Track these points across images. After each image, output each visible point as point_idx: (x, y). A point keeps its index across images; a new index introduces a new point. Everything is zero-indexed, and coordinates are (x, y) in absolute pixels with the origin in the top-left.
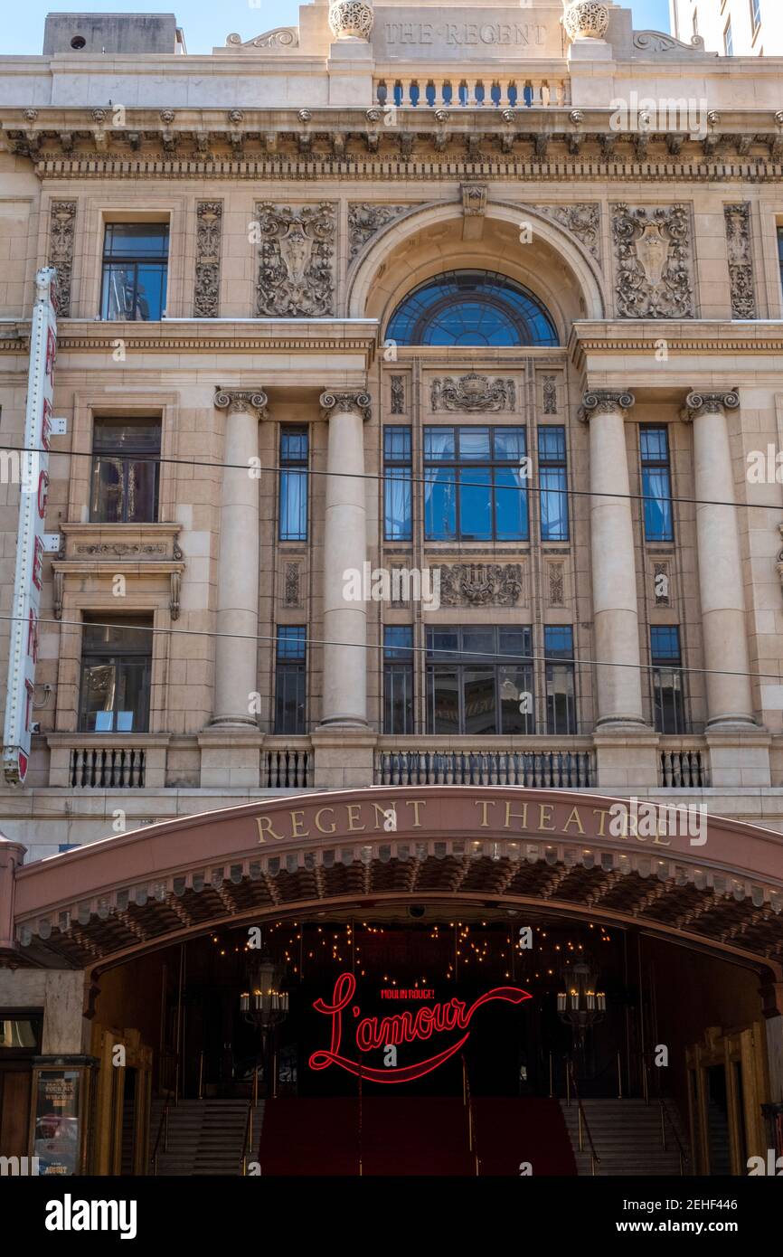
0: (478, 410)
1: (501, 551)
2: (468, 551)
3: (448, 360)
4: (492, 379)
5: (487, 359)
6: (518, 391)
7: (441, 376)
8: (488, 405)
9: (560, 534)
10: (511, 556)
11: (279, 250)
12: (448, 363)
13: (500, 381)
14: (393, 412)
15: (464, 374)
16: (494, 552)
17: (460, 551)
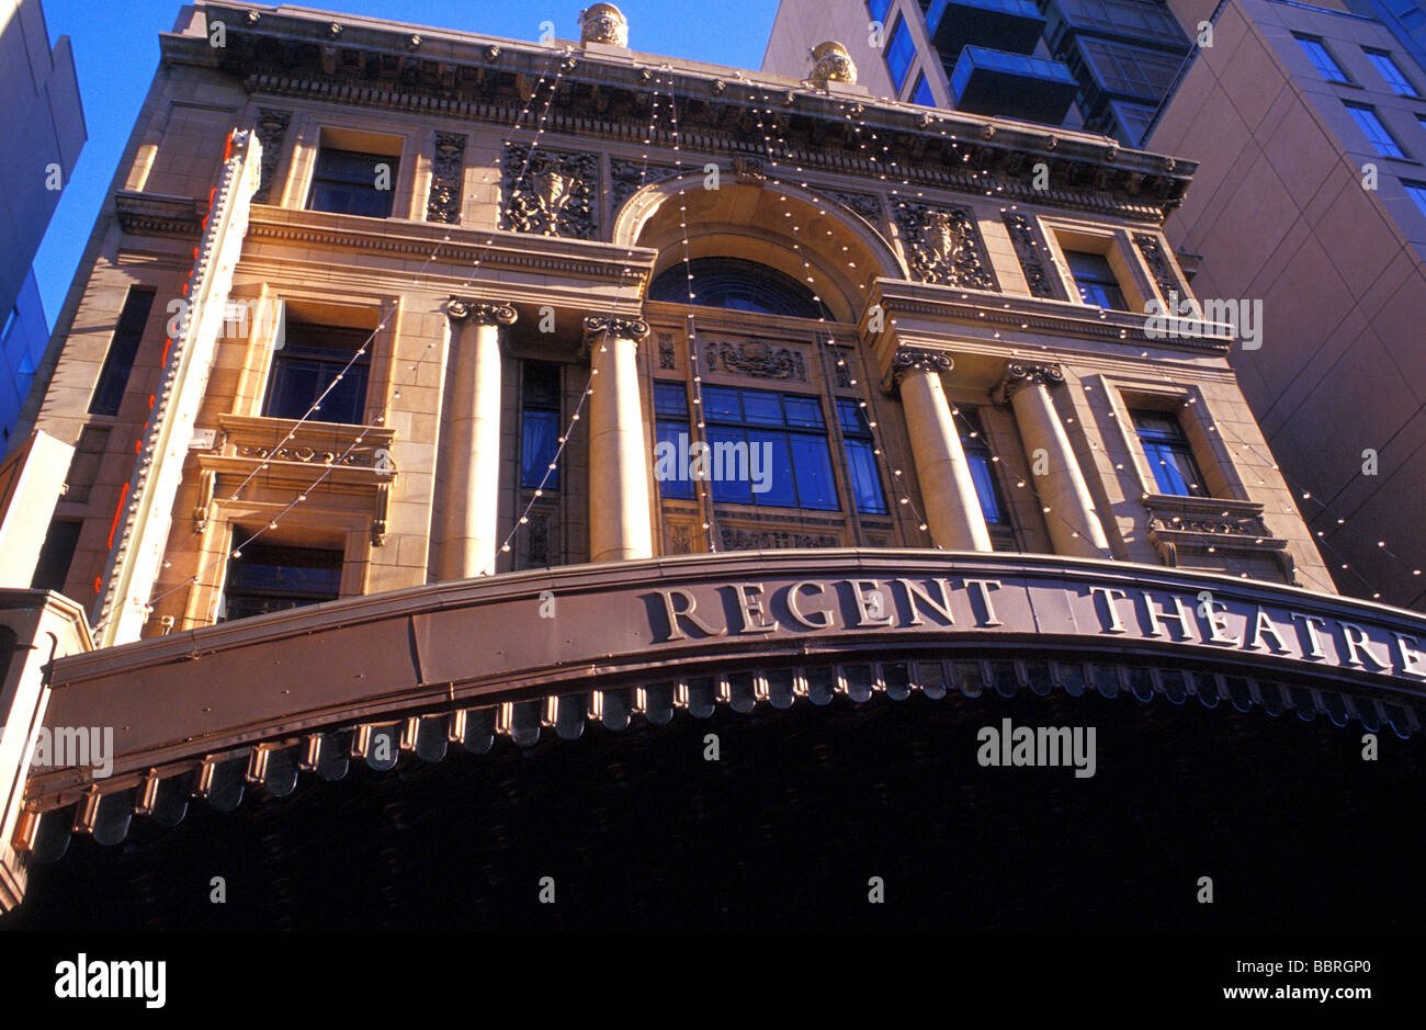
0: (764, 376)
1: (809, 520)
2: (768, 517)
3: (724, 322)
4: (775, 349)
5: (768, 327)
6: (807, 362)
7: (718, 340)
8: (773, 371)
9: (877, 509)
10: (823, 527)
11: (531, 185)
12: (725, 326)
13: (784, 351)
14: (664, 367)
15: (743, 340)
16: (801, 520)
17: (758, 517)
